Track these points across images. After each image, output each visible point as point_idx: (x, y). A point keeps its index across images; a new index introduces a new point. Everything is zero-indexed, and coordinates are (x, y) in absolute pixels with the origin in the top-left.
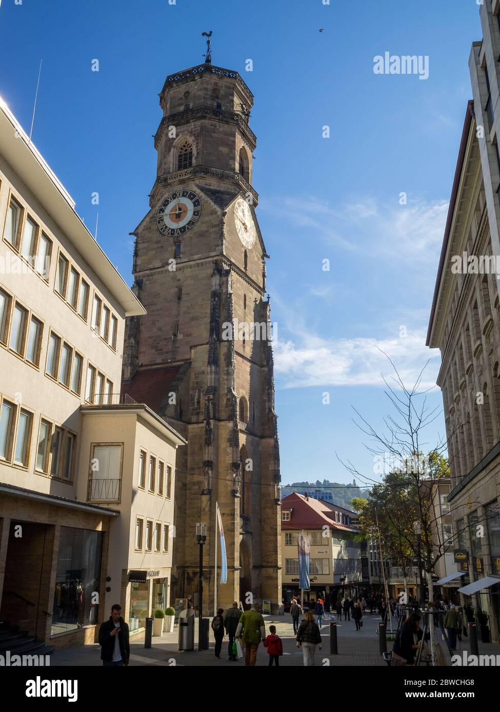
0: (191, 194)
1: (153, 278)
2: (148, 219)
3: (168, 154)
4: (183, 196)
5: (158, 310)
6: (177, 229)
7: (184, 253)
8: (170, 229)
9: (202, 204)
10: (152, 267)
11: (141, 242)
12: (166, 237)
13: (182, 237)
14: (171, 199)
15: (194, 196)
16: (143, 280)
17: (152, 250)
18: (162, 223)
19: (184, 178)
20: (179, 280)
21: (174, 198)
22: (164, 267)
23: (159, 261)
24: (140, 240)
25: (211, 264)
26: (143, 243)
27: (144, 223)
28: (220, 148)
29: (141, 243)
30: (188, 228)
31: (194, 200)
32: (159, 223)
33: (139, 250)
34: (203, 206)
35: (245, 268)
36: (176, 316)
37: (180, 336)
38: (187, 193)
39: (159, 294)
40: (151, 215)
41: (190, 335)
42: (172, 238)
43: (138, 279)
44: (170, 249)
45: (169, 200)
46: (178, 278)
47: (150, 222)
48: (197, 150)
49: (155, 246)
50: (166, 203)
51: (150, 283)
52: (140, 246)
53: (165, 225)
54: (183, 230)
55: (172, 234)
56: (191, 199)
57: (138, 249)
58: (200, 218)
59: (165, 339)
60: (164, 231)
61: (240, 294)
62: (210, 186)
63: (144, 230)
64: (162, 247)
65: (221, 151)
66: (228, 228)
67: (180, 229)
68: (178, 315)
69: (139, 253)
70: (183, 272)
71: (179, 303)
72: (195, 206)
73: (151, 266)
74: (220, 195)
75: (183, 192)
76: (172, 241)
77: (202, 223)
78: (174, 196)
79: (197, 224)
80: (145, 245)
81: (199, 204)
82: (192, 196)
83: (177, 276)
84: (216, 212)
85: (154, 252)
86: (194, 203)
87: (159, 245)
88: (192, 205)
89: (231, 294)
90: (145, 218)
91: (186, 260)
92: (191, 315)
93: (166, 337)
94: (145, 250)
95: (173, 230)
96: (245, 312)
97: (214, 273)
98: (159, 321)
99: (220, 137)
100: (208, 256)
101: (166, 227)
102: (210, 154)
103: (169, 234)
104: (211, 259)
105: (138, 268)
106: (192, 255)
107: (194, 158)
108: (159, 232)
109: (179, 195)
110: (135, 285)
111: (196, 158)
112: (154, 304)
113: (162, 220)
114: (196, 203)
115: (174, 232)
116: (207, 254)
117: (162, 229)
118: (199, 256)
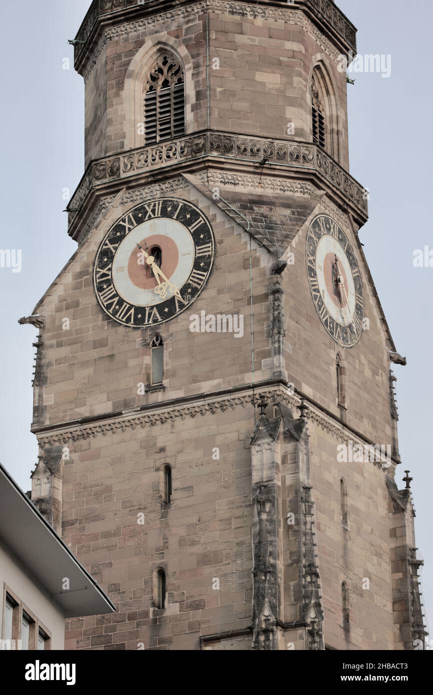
0: (185, 209)
1: (89, 444)
2: (69, 278)
3: (117, 95)
4: (165, 214)
5: (107, 535)
6: (152, 308)
7: (173, 374)
8: (131, 306)
9: (218, 238)
10: (87, 414)
11: (54, 341)
12: (121, 330)
13: (168, 330)
14: (130, 222)
15: (195, 215)
16: (60, 451)
17: (85, 364)
18: (108, 292)
19: (163, 165)
20: (162, 450)
21: (140, 221)
22: (120, 414)
23: (104, 396)
24: (52, 338)
25: (250, 405)
26: (60, 345)
27: (60, 291)
28: (260, 77)
29: (52, 346)
30: (182, 306)
31: (195, 226)
32: (100, 289)
33: (49, 365)
34: (221, 242)
35: (341, 407)
36: (157, 549)
37: (172, 609)
38: (175, 207)
39: (109, 489)
40: (77, 267)
41: (197, 605)
42: (139, 332)
43: (47, 446)
44: (132, 363)
45: (127, 225)
46: (160, 444)
47: (77, 287)
48: (197, 84)
49: (95, 354)
50: (118, 234)
51: (83, 459)
52: (51, 355)
53: (117, 295)
54: (168, 309)
55: (137, 321)
56: (187, 223)
57: (44, 362)
58: (213, 277)
59: (132, 617)
60: (115, 313)
61: (331, 480)
62: (235, 184)
63: (59, 310)
64: (112, 356)
65: (263, 84)
66: (292, 303)
67: (160, 307)
68: (161, 551)
69: (48, 372)
70: (173, 426)
71: (164, 516)
72: (198, 242)
73: (85, 412)
74: (264, 210)
75: (164, 202)
76: (139, 340)
77: (220, 292)
78: (140, 215)
79: (205, 294)
80: (64, 351)
81: (208, 238)
82: (188, 215)
83: (155, 438)
84: (257, 261)
85: (89, 371)
86: (195, 235)
87: (106, 351)
88: (190, 240)
89: (307, 489)
90: (59, 276)
91: (180, 394)
92: (198, 549)
93: (134, 609)
94: (64, 367)
95: (140, 310)
96: (346, 530)
97: (258, 431)
98: (110, 564)
99: (257, 43)
100: (238, 385)
101: (121, 302)
102: (233, 94)
103: (128, 320)
104: (250, 392)
105: (48, 416)
106: (195, 380)
107: (188, 108)
108: (101, 316)
109: (153, 211)
110: (42, 465)
111: (195, 108)
112: (96, 518)
113: (110, 282)
114: (201, 236)
115: (144, 316)
116: (239, 377)
117: (109, 307)
118: (215, 382)
